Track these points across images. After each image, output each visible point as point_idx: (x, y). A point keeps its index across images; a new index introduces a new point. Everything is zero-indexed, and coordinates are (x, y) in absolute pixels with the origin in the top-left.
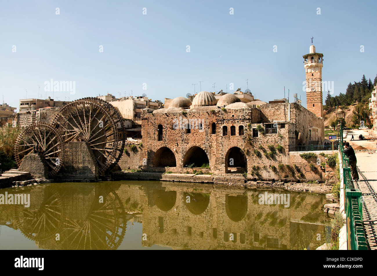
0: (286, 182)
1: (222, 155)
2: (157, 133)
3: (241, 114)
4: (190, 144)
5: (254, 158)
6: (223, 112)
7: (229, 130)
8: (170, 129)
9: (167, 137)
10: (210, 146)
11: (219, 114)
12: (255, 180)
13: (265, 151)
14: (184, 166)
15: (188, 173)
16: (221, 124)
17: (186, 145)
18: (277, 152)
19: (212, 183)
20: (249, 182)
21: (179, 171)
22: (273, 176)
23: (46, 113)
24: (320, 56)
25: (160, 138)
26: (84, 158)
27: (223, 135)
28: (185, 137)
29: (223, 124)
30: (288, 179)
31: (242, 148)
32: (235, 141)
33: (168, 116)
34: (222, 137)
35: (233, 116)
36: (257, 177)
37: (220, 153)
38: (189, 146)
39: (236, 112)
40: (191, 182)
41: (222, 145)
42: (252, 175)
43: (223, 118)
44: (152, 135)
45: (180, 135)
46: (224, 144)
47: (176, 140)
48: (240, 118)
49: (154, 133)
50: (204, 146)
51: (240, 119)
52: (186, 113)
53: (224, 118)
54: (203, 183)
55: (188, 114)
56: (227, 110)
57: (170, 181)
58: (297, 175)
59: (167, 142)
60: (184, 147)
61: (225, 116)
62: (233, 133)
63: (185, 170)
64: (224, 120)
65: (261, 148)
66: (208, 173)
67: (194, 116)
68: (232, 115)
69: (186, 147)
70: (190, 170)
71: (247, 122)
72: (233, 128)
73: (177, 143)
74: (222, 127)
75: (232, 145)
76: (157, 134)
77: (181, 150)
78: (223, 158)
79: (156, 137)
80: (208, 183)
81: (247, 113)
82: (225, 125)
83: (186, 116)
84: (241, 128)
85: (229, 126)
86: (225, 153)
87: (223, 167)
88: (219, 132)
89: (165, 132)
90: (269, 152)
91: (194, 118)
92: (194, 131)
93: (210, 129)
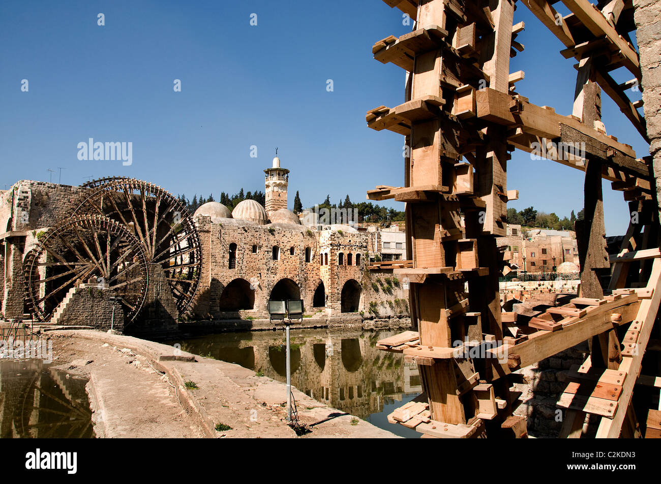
0: (400, 317)
1: (338, 289)
2: (228, 256)
3: (358, 240)
4: (278, 275)
5: (371, 293)
6: (339, 235)
7: (345, 257)
8: (249, 251)
9: (245, 263)
11: (335, 237)
12: (372, 319)
13: (382, 285)
16: (337, 249)
17: (274, 277)
18: (393, 285)
19: (326, 327)
20: (366, 321)
21: (263, 315)
22: (390, 312)
25: (231, 266)
26: (158, 294)
27: (339, 265)
28: (272, 265)
30: (403, 315)
31: (359, 281)
32: (352, 272)
33: (246, 231)
34: (338, 266)
35: (350, 241)
36: (374, 315)
37: (335, 286)
38: (277, 278)
39: (353, 237)
41: (338, 277)
42: (370, 313)
43: (339, 242)
44: (219, 259)
45: (264, 261)
46: (340, 275)
47: (259, 269)
48: (358, 244)
49: (224, 256)
50: (298, 278)
51: (357, 246)
52: (274, 231)
53: (340, 242)
54: (315, 327)
55: (277, 232)
56: (344, 233)
59: (244, 271)
60: (270, 279)
61: (341, 240)
62: (350, 263)
64: (340, 245)
65: (379, 281)
67: (284, 235)
68: (349, 239)
69: (273, 279)
71: (364, 250)
72: (350, 255)
73: (260, 274)
74: (338, 255)
75: (349, 278)
76: (229, 258)
77: (266, 283)
78: (338, 293)
79: (227, 263)
80: (321, 327)
81: (364, 239)
82: (341, 251)
83: (273, 234)
84: (358, 256)
85: (346, 252)
86: (341, 287)
87: (338, 305)
88: (335, 260)
89: (241, 256)
90: (386, 285)
91: (284, 238)
92: (284, 257)
93: (305, 256)
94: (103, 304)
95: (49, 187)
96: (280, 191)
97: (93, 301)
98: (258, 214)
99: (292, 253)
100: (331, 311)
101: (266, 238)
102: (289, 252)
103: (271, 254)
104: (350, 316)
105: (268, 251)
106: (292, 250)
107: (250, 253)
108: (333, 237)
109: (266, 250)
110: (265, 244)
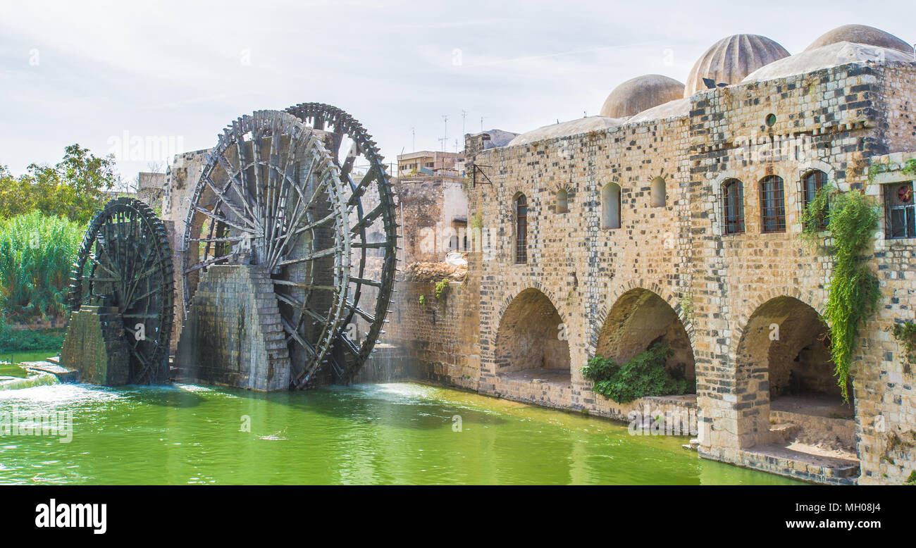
1: (722, 342)
2: (510, 229)
3: (808, 104)
4: (618, 276)
6: (724, 106)
7: (752, 197)
8: (549, 209)
9: (540, 245)
11: (706, 119)
16: (714, 169)
17: (606, 285)
21: (581, 403)
25: (519, 252)
27: (728, 232)
28: (600, 246)
29: (724, 167)
31: (821, 305)
32: (785, 264)
33: (542, 154)
34: (717, 239)
35: (771, 119)
37: (711, 327)
38: (615, 290)
39: (784, 96)
41: (721, 287)
43: (721, 135)
45: (581, 235)
46: (729, 277)
47: (570, 261)
48: (809, 124)
49: (502, 229)
50: (674, 288)
51: (809, 133)
52: (604, 135)
53: (727, 136)
55: (612, 139)
56: (742, 92)
59: (540, 266)
60: (596, 291)
61: (733, 125)
62: (773, 221)
63: (601, 401)
64: (728, 145)
67: (633, 143)
68: (767, 112)
69: (604, 290)
71: (846, 149)
72: (772, 187)
73: (574, 274)
74: (716, 189)
75: (771, 289)
76: (512, 234)
77: (586, 304)
78: (725, 359)
81: (847, 92)
82: (730, 173)
83: (602, 149)
85: (751, 175)
88: (705, 215)
91: (634, 153)
92: (632, 217)
101: (587, 164)
105: (591, 205)
107: (551, 215)
109: (588, 200)
110: (584, 181)
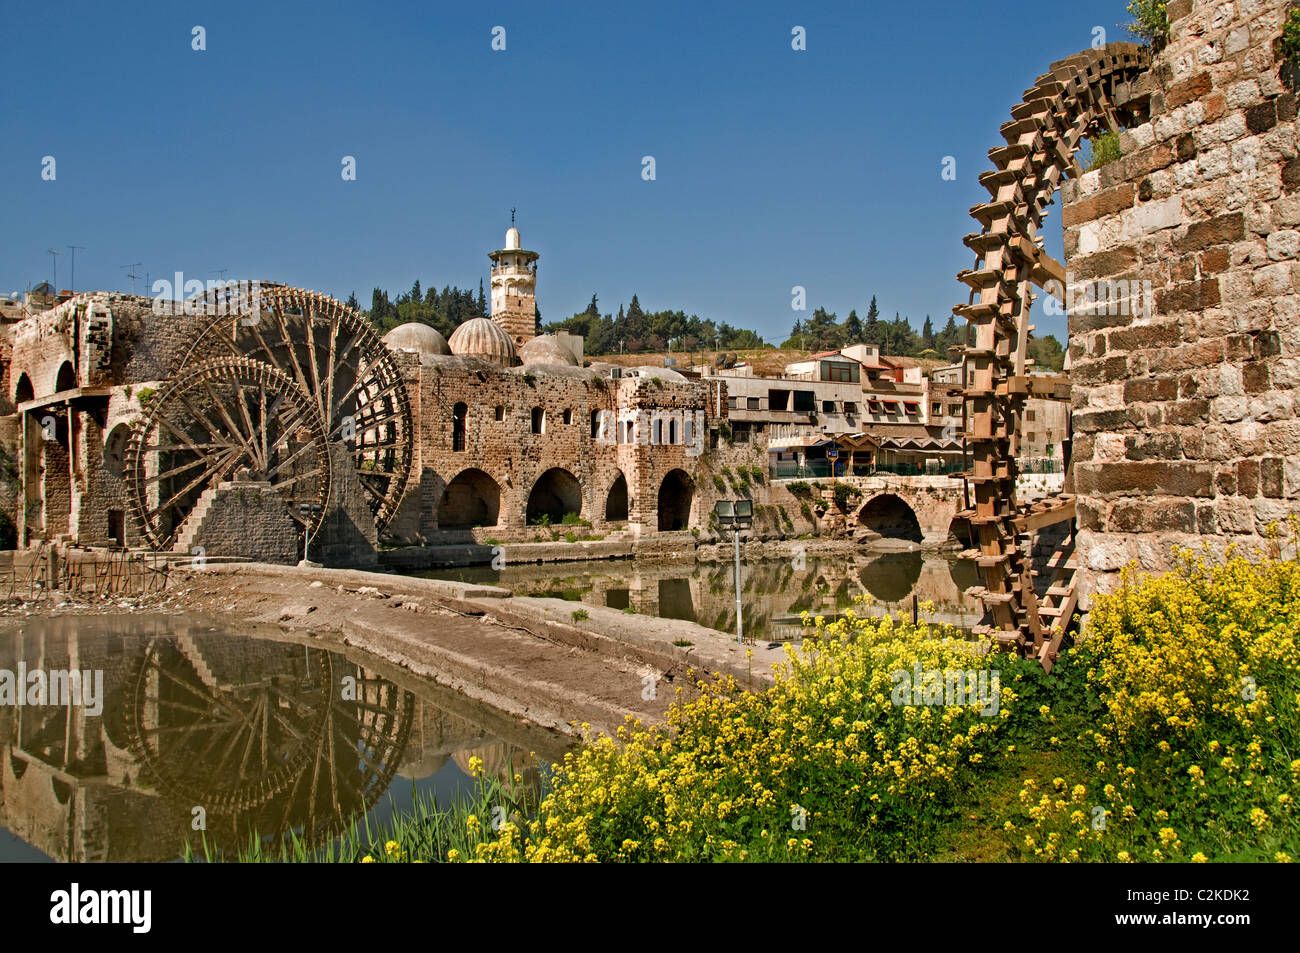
0: (764, 540)
1: (652, 488)
2: (451, 427)
3: (688, 396)
4: (542, 461)
5: (713, 495)
6: (655, 388)
7: (665, 429)
8: (490, 417)
9: (482, 439)
10: (590, 468)
11: (647, 391)
12: (713, 542)
13: (731, 479)
14: (529, 523)
15: (538, 539)
16: (651, 414)
17: (535, 466)
18: (752, 479)
19: (631, 557)
20: (703, 547)
21: (516, 535)
23: (139, 318)
24: (532, 257)
25: (458, 445)
26: (343, 499)
28: (530, 443)
29: (655, 414)
30: (769, 535)
31: (690, 472)
32: (678, 456)
33: (484, 380)
35: (674, 398)
36: (717, 535)
37: (648, 483)
38: (541, 468)
39: (679, 390)
40: (585, 560)
41: (653, 465)
42: (710, 531)
43: (654, 400)
44: (436, 434)
45: (518, 436)
46: (656, 462)
47: (508, 451)
48: (688, 403)
49: (444, 427)
50: (577, 467)
51: (687, 407)
52: (534, 378)
53: (656, 400)
54: (612, 558)
55: (539, 381)
56: (663, 383)
57: (530, 563)
58: (783, 525)
59: (481, 454)
60: (528, 470)
61: (659, 397)
63: (531, 533)
64: (656, 405)
65: (726, 472)
66: (587, 538)
67: (553, 387)
68: (672, 395)
69: (533, 469)
70: (544, 532)
71: (699, 415)
72: (674, 425)
73: (510, 459)
74: (652, 423)
75: (673, 466)
76: (452, 431)
77: (520, 477)
78: (653, 496)
79: (450, 441)
80: (623, 558)
81: (700, 395)
82: (658, 417)
83: (532, 386)
84: (689, 426)
85: (668, 419)
86: (657, 484)
87: (653, 516)
88: (646, 433)
89: (475, 426)
90: (739, 480)
91: (553, 392)
92: (552, 428)
93: (590, 426)
94: (262, 517)
95: (141, 305)
96: (521, 295)
97: (246, 513)
98: (498, 346)
99: (567, 421)
100: (639, 528)
101: (519, 393)
102: (562, 419)
103: (529, 423)
104: (673, 537)
105: (523, 418)
106: (566, 415)
107: (491, 420)
108: (643, 391)
109: (520, 414)
110: (518, 403)
